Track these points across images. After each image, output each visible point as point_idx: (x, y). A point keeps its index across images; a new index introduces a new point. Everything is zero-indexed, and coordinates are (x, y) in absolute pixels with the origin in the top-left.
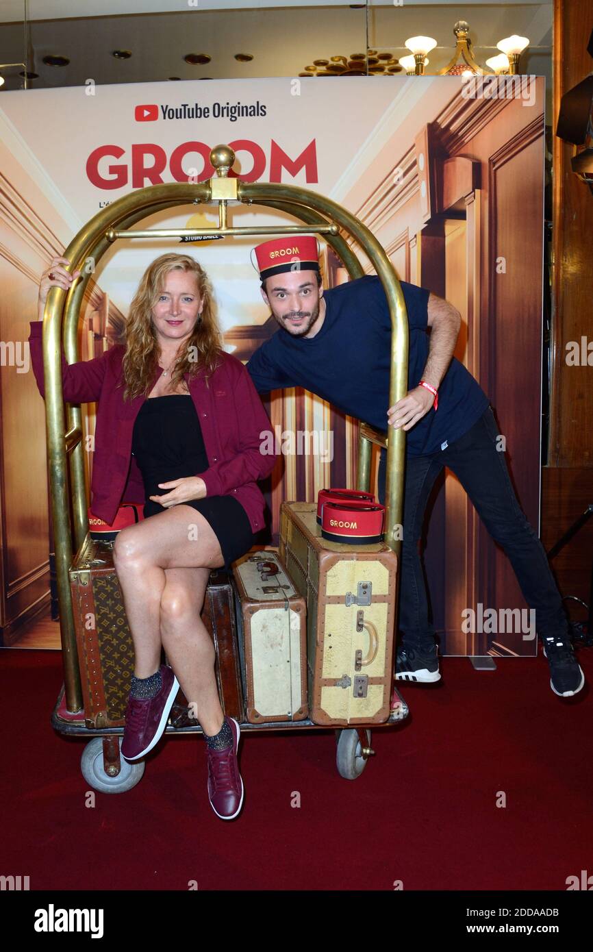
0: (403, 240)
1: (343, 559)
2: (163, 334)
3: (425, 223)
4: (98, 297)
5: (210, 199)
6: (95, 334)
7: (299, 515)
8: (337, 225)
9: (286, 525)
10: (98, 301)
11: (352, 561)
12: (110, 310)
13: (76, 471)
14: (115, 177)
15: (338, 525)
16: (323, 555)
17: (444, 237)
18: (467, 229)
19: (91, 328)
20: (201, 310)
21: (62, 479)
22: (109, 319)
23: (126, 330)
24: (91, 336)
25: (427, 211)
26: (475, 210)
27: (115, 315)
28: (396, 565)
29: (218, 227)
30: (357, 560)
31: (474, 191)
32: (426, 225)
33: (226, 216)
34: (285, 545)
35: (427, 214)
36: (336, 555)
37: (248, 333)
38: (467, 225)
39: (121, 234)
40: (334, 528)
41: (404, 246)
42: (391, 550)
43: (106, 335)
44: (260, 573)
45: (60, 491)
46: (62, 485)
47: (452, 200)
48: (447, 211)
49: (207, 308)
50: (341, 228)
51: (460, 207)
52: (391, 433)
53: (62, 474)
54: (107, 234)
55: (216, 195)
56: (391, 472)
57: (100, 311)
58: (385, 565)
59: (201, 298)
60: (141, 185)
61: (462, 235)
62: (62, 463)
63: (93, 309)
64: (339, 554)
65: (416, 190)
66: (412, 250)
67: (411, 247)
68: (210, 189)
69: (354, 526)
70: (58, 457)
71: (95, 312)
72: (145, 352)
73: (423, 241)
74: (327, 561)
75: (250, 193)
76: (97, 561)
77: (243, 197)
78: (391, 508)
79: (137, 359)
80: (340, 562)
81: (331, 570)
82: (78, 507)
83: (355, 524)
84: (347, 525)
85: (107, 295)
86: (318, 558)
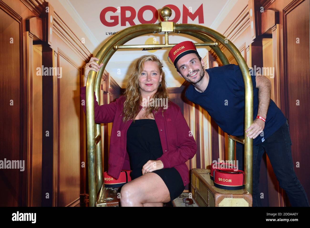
0: (243, 48)
1: (226, 197)
2: (144, 90)
3: (253, 40)
4: (105, 75)
5: (161, 31)
6: (104, 92)
7: (202, 175)
8: (218, 42)
9: (195, 180)
10: (105, 77)
11: (230, 199)
12: (111, 81)
13: (98, 155)
14: (113, 21)
15: (222, 180)
16: (217, 195)
17: (262, 46)
18: (273, 42)
19: (102, 89)
20: (161, 80)
21: (93, 159)
22: (110, 85)
23: (127, 90)
24: (102, 92)
25: (254, 35)
26: (276, 34)
27: (113, 83)
28: (252, 200)
29: (164, 44)
30: (233, 198)
31: (276, 25)
32: (254, 41)
33: (168, 39)
34: (195, 190)
35: (254, 36)
36: (223, 195)
37: (173, 91)
38: (273, 41)
39: (121, 47)
40: (221, 182)
41: (244, 51)
42: (248, 193)
43: (109, 92)
44: (185, 203)
45: (93, 165)
46: (93, 162)
47: (266, 29)
48: (263, 34)
49: (163, 79)
50: (220, 43)
51: (270, 33)
52: (246, 137)
53: (93, 157)
54: (114, 47)
55: (163, 30)
56: (247, 155)
57: (106, 81)
58: (247, 200)
59: (161, 74)
60: (125, 25)
61: (271, 45)
62: (93, 152)
63: (103, 80)
64: (224, 195)
65: (249, 25)
66: (247, 53)
67: (247, 51)
68: (161, 27)
69: (230, 181)
70: (92, 149)
71: (104, 82)
72: (136, 100)
73: (252, 48)
74: (219, 198)
75: (179, 28)
76: (109, 199)
77: (176, 30)
78: (247, 172)
79: (131, 103)
80: (225, 199)
81: (221, 203)
82: (98, 172)
83: (231, 180)
84: (227, 180)
85: (109, 74)
86: (214, 197)
